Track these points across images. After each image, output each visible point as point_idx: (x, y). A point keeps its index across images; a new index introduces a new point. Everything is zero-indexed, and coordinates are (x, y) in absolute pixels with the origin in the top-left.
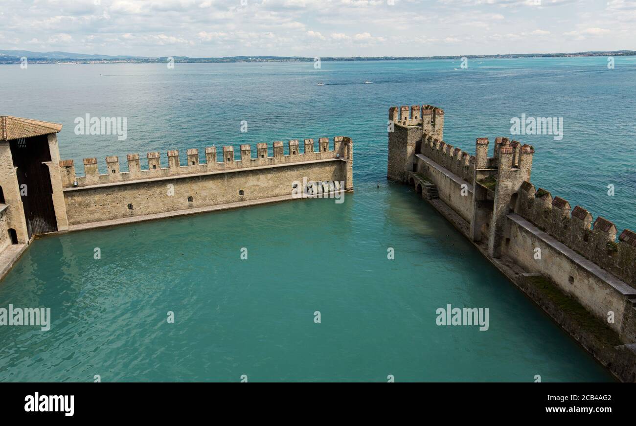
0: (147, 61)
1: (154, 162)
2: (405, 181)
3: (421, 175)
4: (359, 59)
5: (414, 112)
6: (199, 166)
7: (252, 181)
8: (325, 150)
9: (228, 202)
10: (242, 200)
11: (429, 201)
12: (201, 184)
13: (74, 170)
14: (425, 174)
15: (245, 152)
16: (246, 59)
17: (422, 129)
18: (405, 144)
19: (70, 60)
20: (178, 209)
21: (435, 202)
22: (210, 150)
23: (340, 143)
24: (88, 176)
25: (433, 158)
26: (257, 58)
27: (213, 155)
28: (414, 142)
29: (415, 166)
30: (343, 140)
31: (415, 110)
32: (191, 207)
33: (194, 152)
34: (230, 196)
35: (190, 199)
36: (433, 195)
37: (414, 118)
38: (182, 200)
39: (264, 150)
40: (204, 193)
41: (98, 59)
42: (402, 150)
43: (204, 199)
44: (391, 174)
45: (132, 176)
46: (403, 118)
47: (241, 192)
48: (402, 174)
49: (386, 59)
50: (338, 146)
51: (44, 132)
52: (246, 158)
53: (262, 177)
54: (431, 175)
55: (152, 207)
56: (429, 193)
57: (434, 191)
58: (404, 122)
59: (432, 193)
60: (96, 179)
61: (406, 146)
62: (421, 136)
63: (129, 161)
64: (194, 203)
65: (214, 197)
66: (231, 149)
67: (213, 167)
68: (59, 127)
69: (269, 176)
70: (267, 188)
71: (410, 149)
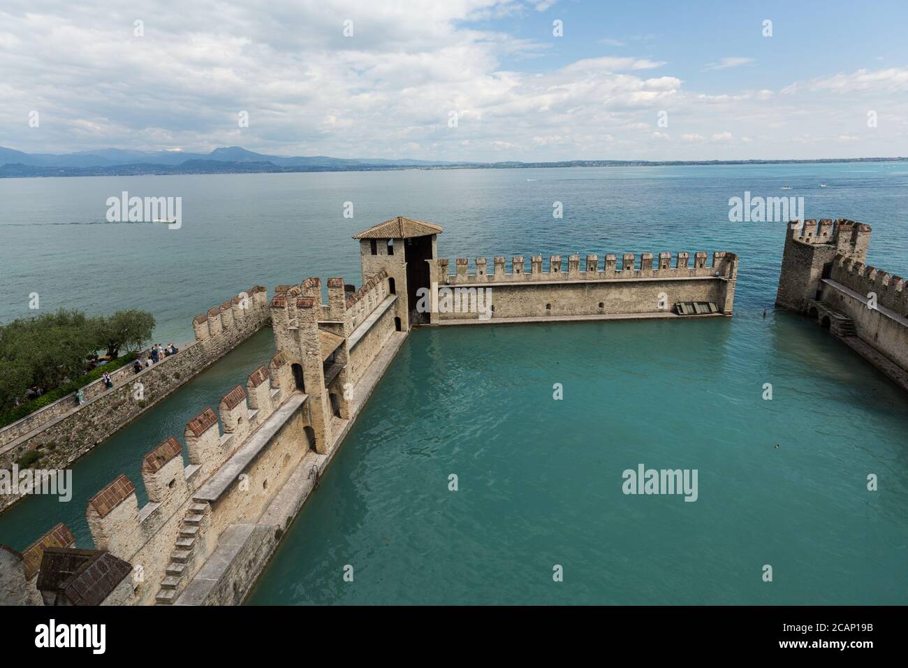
0: (482, 166)
1: (518, 267)
2: (802, 310)
3: (828, 306)
5: (823, 227)
6: (560, 274)
7: (614, 294)
8: (701, 266)
9: (586, 314)
10: (601, 313)
11: (843, 339)
12: (561, 292)
13: (448, 270)
14: (836, 303)
15: (609, 262)
16: (582, 164)
17: (836, 249)
18: (808, 265)
19: (415, 167)
20: (535, 315)
21: (850, 341)
22: (573, 258)
23: (721, 259)
24: (459, 275)
25: (851, 286)
26: (594, 162)
27: (576, 263)
28: (822, 264)
29: (819, 295)
30: (726, 256)
31: (824, 225)
32: (548, 314)
33: (558, 259)
34: (588, 308)
35: (548, 306)
36: (848, 332)
37: (822, 234)
38: (540, 307)
39: (631, 261)
40: (563, 302)
41: (440, 166)
42: (803, 273)
43: (562, 308)
44: (782, 300)
45: (497, 278)
46: (807, 234)
47: (601, 305)
48: (799, 302)
49: (752, 162)
50: (717, 262)
51: (430, 233)
52: (610, 268)
53: (626, 291)
54: (845, 306)
55: (512, 311)
56: (841, 328)
57: (850, 327)
58: (808, 240)
59: (846, 329)
60: (465, 279)
61: (809, 268)
62: (833, 258)
63: (496, 264)
64: (552, 311)
65: (572, 307)
66: (595, 258)
67: (575, 276)
68: (440, 228)
69: (634, 290)
70: (629, 303)
71: (815, 272)
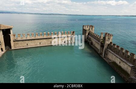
1: (33, 35)
3: (89, 40)
4: (77, 15)
6: (42, 36)
9: (48, 44)
10: (51, 44)
12: (42, 40)
13: (15, 36)
14: (90, 40)
15: (52, 34)
17: (90, 30)
19: (16, 13)
20: (37, 45)
21: (92, 46)
24: (19, 38)
25: (92, 36)
27: (45, 34)
29: (88, 38)
31: (88, 26)
32: (40, 45)
33: (41, 33)
35: (40, 43)
37: (88, 28)
38: (38, 43)
39: (56, 33)
40: (43, 42)
41: (22, 13)
42: (85, 34)
45: (28, 38)
48: (85, 39)
50: (72, 33)
51: (9, 28)
54: (91, 40)
55: (32, 45)
57: (92, 43)
58: (86, 29)
60: (20, 38)
62: (89, 32)
63: (27, 35)
64: (41, 44)
65: (45, 43)
66: (49, 33)
67: (45, 37)
71: (87, 34)
